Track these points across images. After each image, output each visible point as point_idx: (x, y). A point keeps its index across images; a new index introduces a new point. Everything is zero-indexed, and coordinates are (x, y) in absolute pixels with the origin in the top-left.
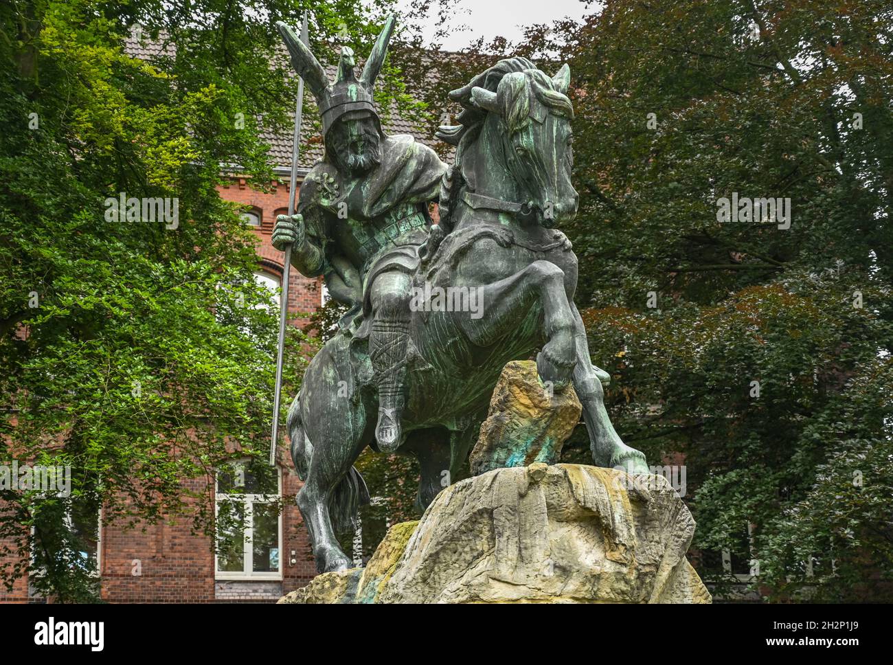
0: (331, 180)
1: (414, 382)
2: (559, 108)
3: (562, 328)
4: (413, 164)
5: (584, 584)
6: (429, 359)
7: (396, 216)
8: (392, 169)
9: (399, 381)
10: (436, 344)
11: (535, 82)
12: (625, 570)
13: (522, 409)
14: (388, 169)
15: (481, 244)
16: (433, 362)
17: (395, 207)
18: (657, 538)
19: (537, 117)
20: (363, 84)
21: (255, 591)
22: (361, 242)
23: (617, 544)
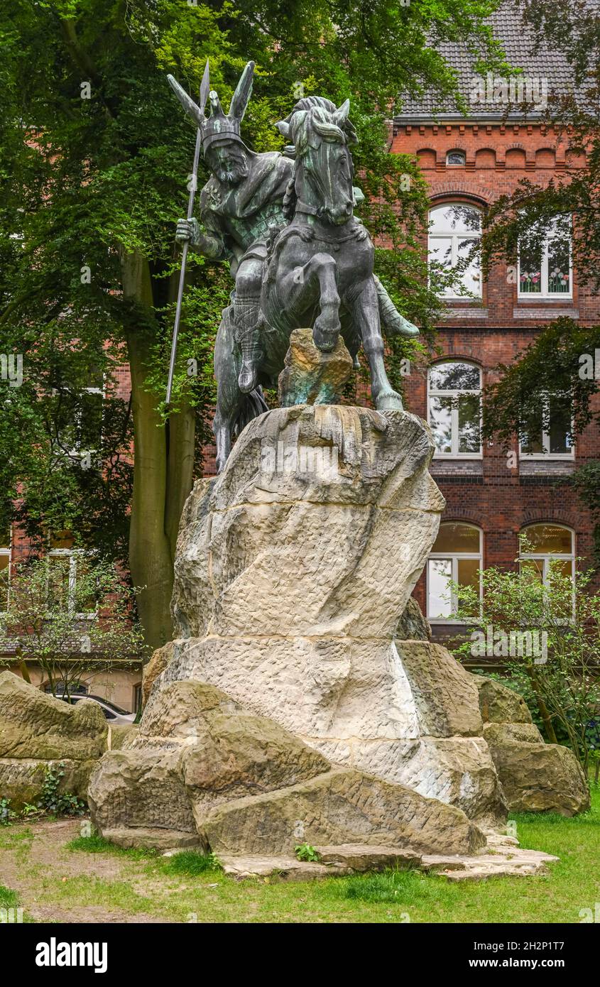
0: (216, 191)
1: (267, 340)
2: (331, 137)
3: (326, 305)
4: (274, 176)
5: (316, 492)
6: (272, 324)
7: (265, 215)
8: (255, 181)
9: (254, 341)
10: (275, 314)
11: (314, 118)
12: (350, 482)
13: (301, 364)
14: (252, 181)
15: (291, 240)
16: (275, 326)
17: (263, 207)
18: (392, 458)
19: (314, 145)
20: (230, 118)
21: (460, 468)
22: (243, 235)
23: (345, 464)
